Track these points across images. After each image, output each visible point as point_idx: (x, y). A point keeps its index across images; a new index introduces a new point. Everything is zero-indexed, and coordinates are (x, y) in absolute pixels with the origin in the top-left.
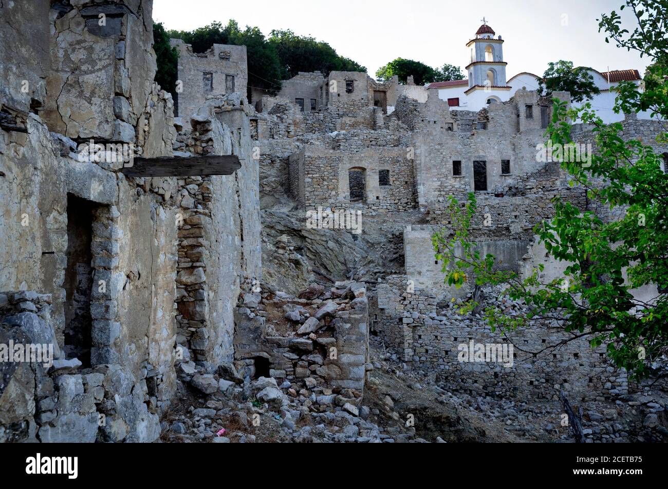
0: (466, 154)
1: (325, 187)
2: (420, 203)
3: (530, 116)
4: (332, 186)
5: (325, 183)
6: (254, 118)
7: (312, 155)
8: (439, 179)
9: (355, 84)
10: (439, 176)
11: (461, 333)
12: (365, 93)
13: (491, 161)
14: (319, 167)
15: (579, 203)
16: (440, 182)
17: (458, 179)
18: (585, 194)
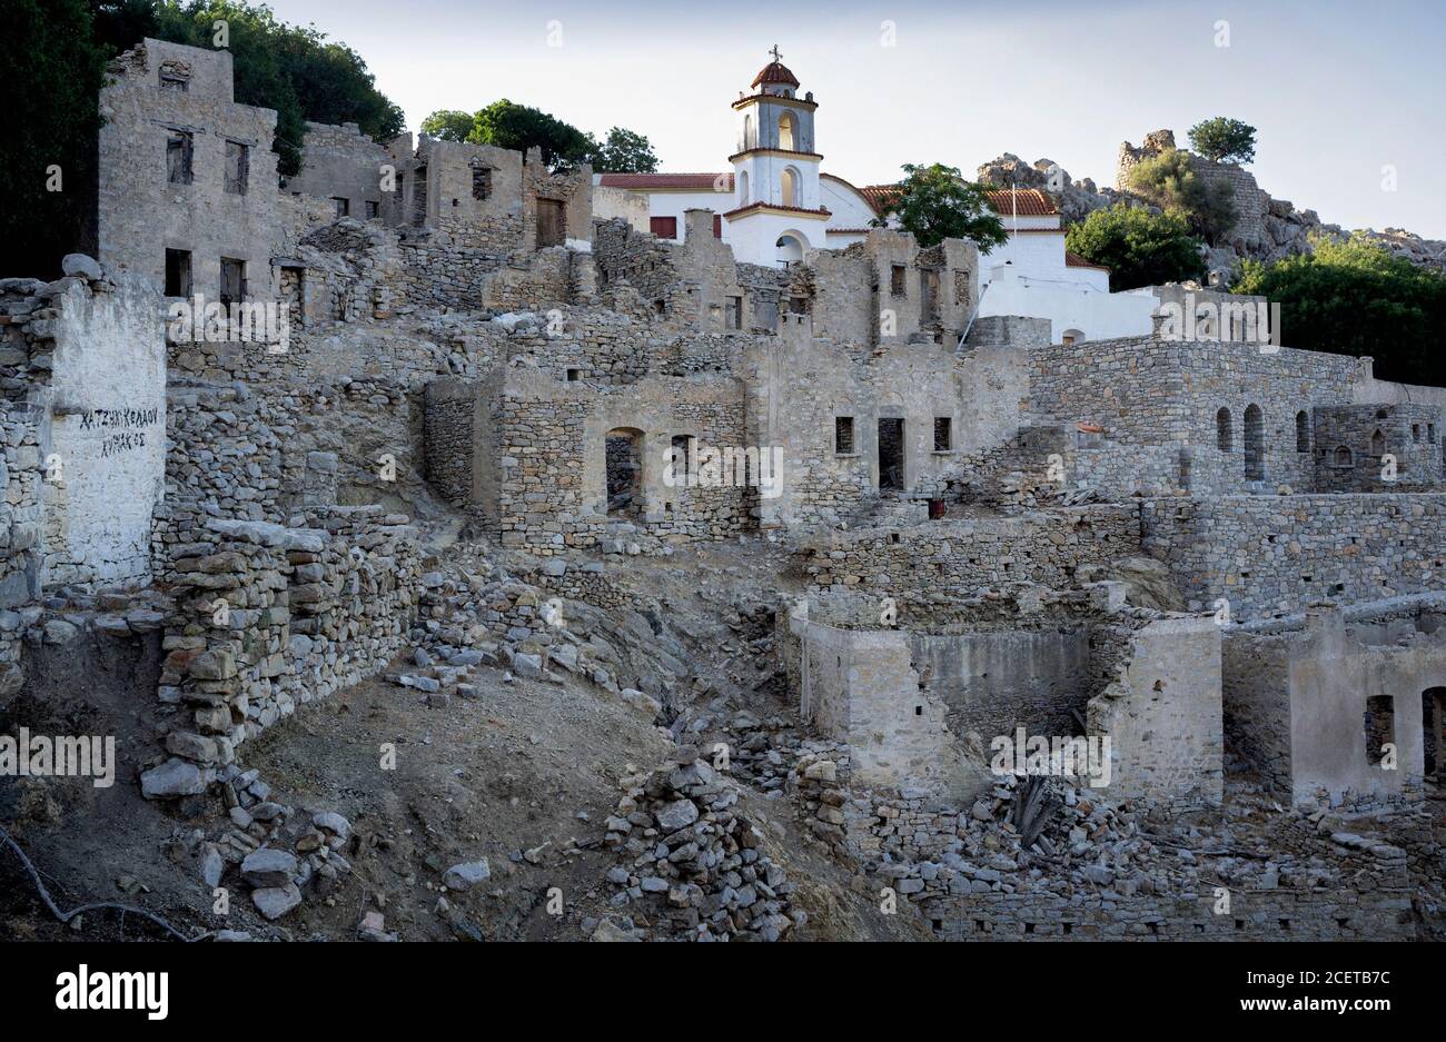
0: (863, 401)
1: (553, 479)
2: (764, 521)
3: (898, 289)
4: (568, 479)
5: (552, 470)
6: (295, 264)
7: (521, 395)
8: (805, 462)
9: (496, 177)
10: (806, 454)
11: (1045, 912)
12: (518, 203)
13: (915, 419)
14: (535, 428)
15: (1126, 533)
16: (808, 469)
17: (846, 463)
18: (1137, 514)
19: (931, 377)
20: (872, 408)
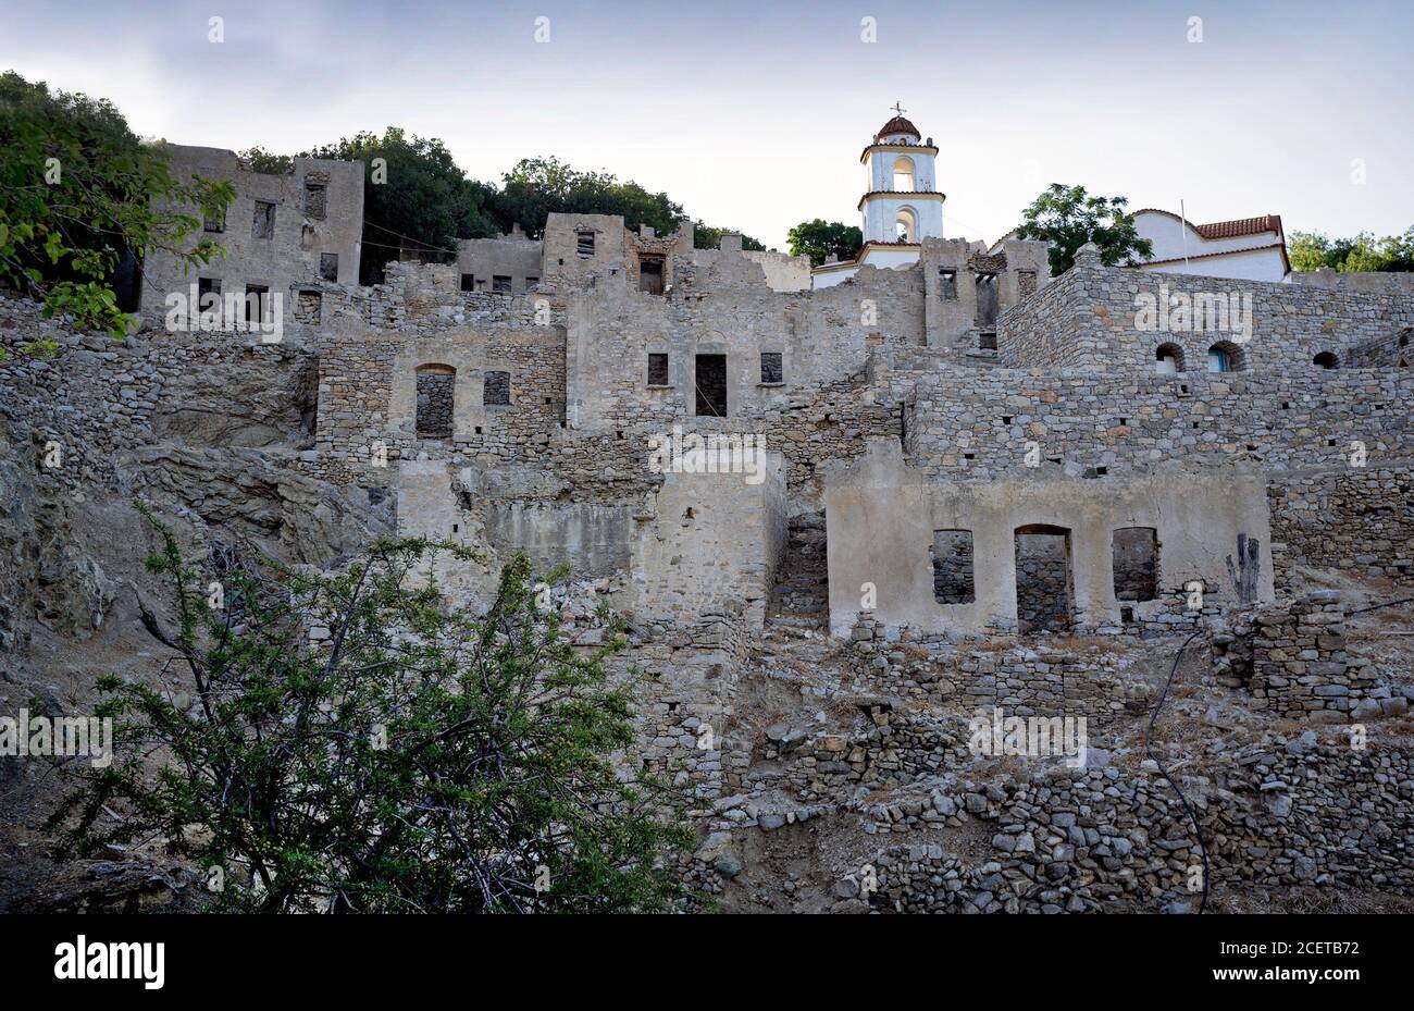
0: (679, 340)
1: (360, 403)
4: (375, 403)
5: (360, 395)
6: (312, 289)
7: (337, 337)
8: (615, 393)
9: (599, 239)
10: (616, 386)
12: (620, 258)
13: (737, 355)
14: (349, 363)
16: (616, 399)
17: (659, 393)
18: (899, 413)
19: (758, 317)
20: (689, 345)
